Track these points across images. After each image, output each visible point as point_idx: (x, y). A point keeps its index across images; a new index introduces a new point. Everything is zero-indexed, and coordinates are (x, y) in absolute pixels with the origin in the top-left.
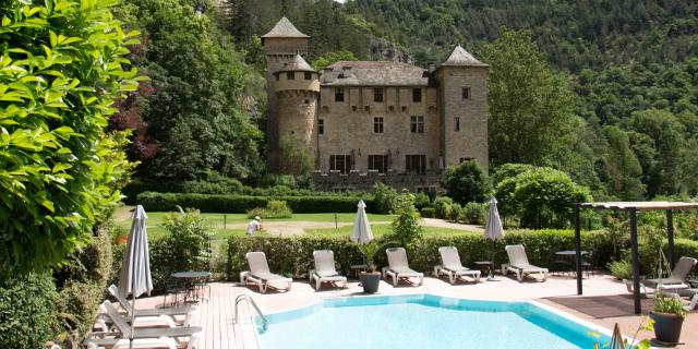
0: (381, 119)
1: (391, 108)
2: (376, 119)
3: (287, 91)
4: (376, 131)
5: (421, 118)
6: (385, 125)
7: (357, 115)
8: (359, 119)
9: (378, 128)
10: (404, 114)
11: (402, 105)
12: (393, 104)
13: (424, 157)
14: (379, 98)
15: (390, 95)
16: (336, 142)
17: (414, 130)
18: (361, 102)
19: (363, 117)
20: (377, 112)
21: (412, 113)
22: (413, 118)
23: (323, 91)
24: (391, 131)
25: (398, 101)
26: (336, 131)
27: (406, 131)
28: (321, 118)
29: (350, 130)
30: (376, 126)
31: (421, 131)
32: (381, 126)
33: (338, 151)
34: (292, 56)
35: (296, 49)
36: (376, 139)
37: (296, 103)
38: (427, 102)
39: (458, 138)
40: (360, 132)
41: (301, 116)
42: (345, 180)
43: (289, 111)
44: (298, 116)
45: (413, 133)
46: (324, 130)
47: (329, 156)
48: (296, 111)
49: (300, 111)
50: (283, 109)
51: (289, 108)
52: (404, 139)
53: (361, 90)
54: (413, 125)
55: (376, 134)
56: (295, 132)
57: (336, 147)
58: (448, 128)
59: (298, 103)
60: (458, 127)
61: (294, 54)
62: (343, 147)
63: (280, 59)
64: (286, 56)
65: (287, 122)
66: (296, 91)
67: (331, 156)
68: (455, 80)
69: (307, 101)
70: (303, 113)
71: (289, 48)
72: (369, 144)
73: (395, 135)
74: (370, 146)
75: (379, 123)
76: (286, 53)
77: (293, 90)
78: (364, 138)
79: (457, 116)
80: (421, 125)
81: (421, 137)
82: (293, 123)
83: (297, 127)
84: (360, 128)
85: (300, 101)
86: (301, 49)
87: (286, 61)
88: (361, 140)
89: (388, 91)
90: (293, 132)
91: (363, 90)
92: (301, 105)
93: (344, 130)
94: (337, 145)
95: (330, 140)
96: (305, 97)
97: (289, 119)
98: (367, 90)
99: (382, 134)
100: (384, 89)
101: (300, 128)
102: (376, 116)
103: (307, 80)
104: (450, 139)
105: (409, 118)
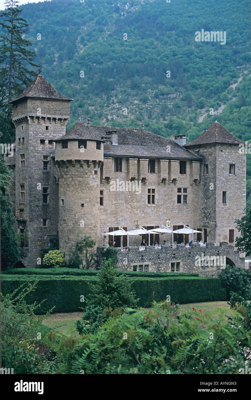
0: (153, 190)
1: (164, 180)
2: (149, 190)
3: (78, 161)
4: (149, 202)
5: (185, 190)
6: (156, 197)
9: (151, 199)
10: (172, 185)
11: (172, 177)
12: (166, 176)
14: (152, 170)
15: (164, 166)
17: (179, 201)
18: (139, 173)
20: (151, 184)
21: (179, 185)
22: (179, 190)
24: (161, 202)
25: (169, 173)
26: (114, 202)
27: (174, 202)
29: (127, 202)
30: (149, 196)
31: (185, 202)
32: (153, 196)
33: (116, 223)
34: (54, 119)
35: (60, 112)
36: (149, 210)
37: (86, 174)
38: (191, 175)
39: (226, 211)
40: (136, 204)
41: (91, 188)
42: (143, 256)
43: (80, 182)
44: (88, 188)
45: (179, 204)
46: (104, 202)
47: (108, 228)
48: (86, 182)
49: (90, 182)
50: (71, 179)
51: (79, 179)
52: (172, 211)
53: (139, 161)
54: (179, 197)
55: (149, 205)
56: (85, 205)
57: (114, 219)
58: (218, 202)
59: (89, 173)
60: (224, 201)
61: (57, 117)
62: (121, 219)
63: (42, 122)
64: (49, 119)
65: (77, 194)
66: (87, 162)
67: (109, 228)
68: (224, 156)
69: (96, 172)
70: (93, 184)
71: (52, 110)
72: (143, 215)
73: (165, 206)
74: (144, 217)
75: (151, 194)
76: (49, 116)
77: (84, 161)
78: (139, 210)
79: (225, 190)
80: (185, 196)
81: (185, 207)
82: (83, 195)
83: (88, 200)
84: (135, 199)
85: (91, 172)
86: (64, 113)
87: (48, 124)
88: (136, 212)
89: (161, 162)
90: (83, 205)
91: (141, 161)
92: (91, 176)
93: (122, 201)
94: (115, 217)
95: (109, 211)
96: (95, 167)
97: (79, 191)
98: (143, 161)
99: (154, 205)
100: (156, 160)
101: (90, 201)
102: (149, 188)
103: (98, 150)
104: (219, 213)
105: (176, 190)
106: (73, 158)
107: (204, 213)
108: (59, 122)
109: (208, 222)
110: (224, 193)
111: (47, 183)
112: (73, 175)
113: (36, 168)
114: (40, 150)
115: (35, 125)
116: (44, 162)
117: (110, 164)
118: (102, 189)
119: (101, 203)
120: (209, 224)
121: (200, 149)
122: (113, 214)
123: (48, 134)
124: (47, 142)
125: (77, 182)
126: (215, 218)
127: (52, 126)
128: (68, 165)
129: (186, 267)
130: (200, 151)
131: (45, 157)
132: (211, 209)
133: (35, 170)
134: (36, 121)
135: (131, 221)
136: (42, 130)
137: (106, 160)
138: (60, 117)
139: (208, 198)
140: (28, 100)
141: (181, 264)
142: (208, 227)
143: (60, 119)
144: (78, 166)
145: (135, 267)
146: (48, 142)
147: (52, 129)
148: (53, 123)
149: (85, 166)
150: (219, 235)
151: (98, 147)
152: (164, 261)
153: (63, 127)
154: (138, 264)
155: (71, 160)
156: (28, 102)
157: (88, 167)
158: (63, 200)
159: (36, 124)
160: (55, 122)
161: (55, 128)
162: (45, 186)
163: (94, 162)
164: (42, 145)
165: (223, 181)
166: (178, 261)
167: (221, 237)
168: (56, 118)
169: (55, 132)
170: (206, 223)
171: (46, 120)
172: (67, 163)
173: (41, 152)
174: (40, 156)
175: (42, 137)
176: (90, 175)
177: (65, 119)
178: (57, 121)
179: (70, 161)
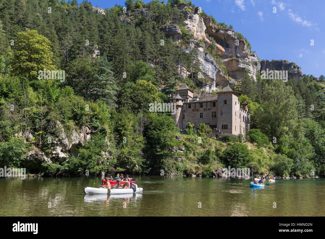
0: (202, 113)
1: (205, 109)
2: (201, 113)
4: (201, 117)
6: (203, 116)
7: (195, 112)
8: (195, 114)
9: (201, 116)
11: (208, 108)
12: (205, 108)
14: (202, 107)
15: (204, 105)
16: (188, 121)
17: (213, 117)
18: (195, 108)
19: (196, 113)
20: (201, 111)
21: (212, 110)
22: (213, 112)
23: (184, 105)
24: (205, 117)
25: (207, 107)
26: (188, 118)
27: (210, 117)
28: (184, 114)
29: (192, 118)
30: (201, 115)
31: (215, 116)
32: (202, 115)
36: (200, 120)
39: (222, 118)
40: (195, 118)
52: (210, 120)
53: (195, 104)
54: (212, 115)
58: (218, 114)
60: (222, 114)
68: (221, 97)
72: (198, 122)
79: (222, 110)
81: (215, 118)
84: (195, 116)
95: (186, 121)
96: (177, 107)
103: (177, 102)
105: (211, 112)
119: (184, 119)
150: (219, 127)
165: (221, 107)
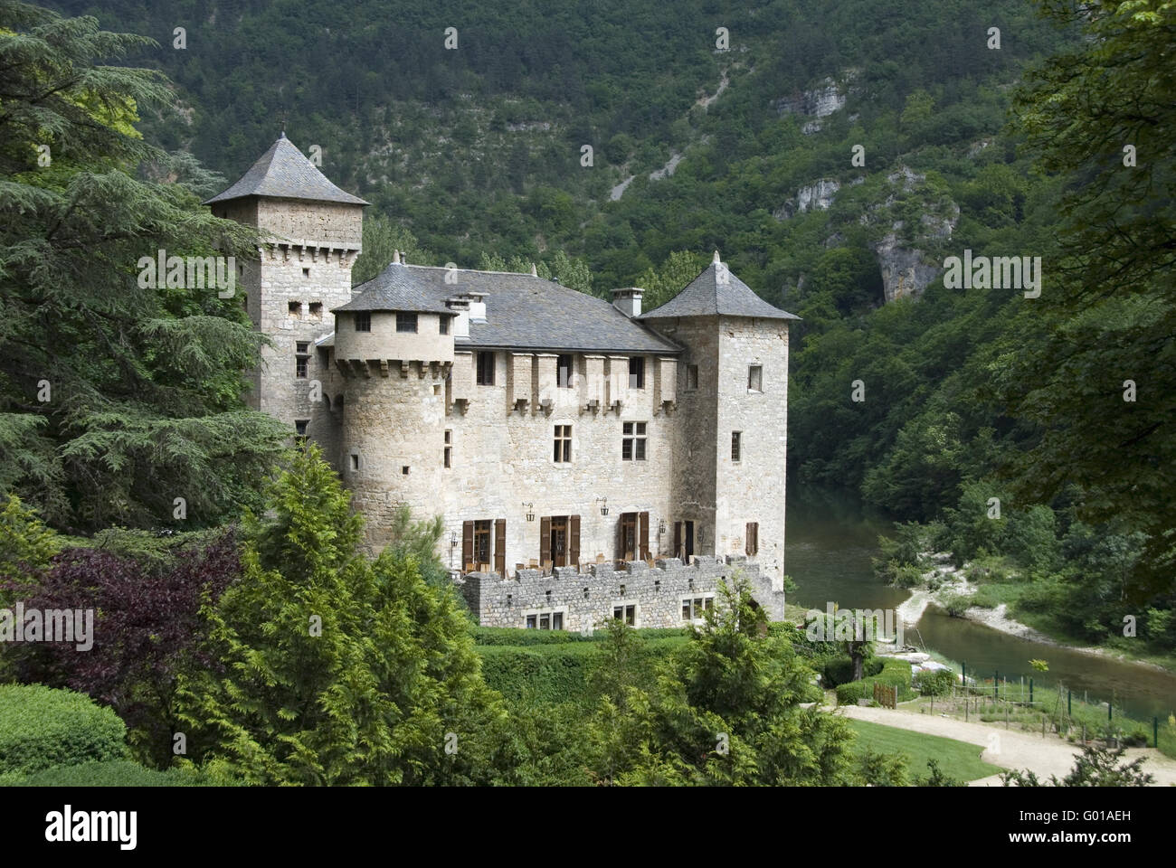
0: (568, 429)
1: (593, 404)
2: (557, 428)
3: (397, 364)
4: (556, 459)
5: (642, 427)
6: (574, 446)
7: (523, 422)
8: (526, 429)
9: (562, 451)
10: (612, 417)
11: (613, 398)
12: (599, 395)
13: (645, 516)
14: (565, 380)
15: (593, 373)
16: (476, 488)
17: (627, 455)
18: (535, 389)
19: (531, 427)
20: (562, 414)
21: (628, 414)
22: (627, 427)
24: (585, 458)
25: (606, 387)
26: (476, 459)
27: (615, 456)
29: (505, 459)
30: (557, 443)
31: (641, 455)
32: (567, 443)
33: (480, 509)
34: (325, 251)
35: (338, 234)
36: (557, 477)
37: (416, 394)
38: (657, 390)
39: (738, 479)
40: (526, 462)
41: (425, 429)
42: (548, 593)
43: (399, 413)
44: (419, 428)
45: (627, 462)
46: (453, 459)
47: (462, 523)
48: (415, 414)
49: (425, 414)
50: (376, 407)
51: (398, 406)
52: (610, 477)
53: (535, 360)
54: (627, 443)
55: (556, 465)
56: (411, 469)
57: (475, 501)
58: (722, 457)
59: (421, 393)
60: (736, 455)
61: (332, 246)
62: (490, 499)
63: (294, 258)
64: (311, 250)
65: (392, 443)
66: (418, 365)
67: (464, 523)
68: (737, 346)
69: (437, 388)
70: (430, 420)
71: (319, 228)
72: (544, 489)
73: (594, 466)
74: (545, 495)
75: (562, 438)
76: (312, 244)
77: (411, 362)
78: (534, 477)
79: (737, 429)
80: (642, 443)
81: (640, 469)
82: (407, 446)
83: (418, 457)
84: (525, 451)
85: (426, 389)
86: (349, 235)
87: (308, 263)
88: (526, 482)
89: (588, 361)
90: (406, 470)
91: (540, 360)
92: (427, 400)
93: (493, 457)
94: (477, 495)
95: (464, 482)
96: (435, 378)
97: (398, 436)
98: (546, 360)
99: (567, 465)
100: (575, 357)
101: (424, 460)
102: (559, 423)
103: (443, 336)
104: (725, 482)
105: (621, 427)
106: (384, 356)
107: (687, 483)
108: (337, 257)
109: (697, 506)
110: (736, 436)
111: (305, 411)
112: (382, 396)
113: (278, 374)
114: (289, 327)
115: (277, 266)
116: (297, 357)
117: (466, 367)
118: (448, 427)
119: (447, 464)
120: (698, 509)
121: (679, 328)
122: (473, 488)
123: (308, 289)
124: (305, 307)
125: (391, 414)
126: (713, 496)
127: (318, 266)
128: (369, 373)
129: (648, 616)
130: (678, 333)
131: (302, 346)
132: (704, 473)
133: (277, 378)
134: (279, 257)
135: (515, 505)
136: (294, 278)
137: (459, 358)
138: (338, 246)
139: (698, 448)
140: (259, 204)
141: (638, 610)
142: (695, 516)
143: (338, 252)
144: (394, 374)
145: (532, 619)
146: (308, 307)
147: (318, 276)
148: (321, 261)
149: (413, 377)
150: (724, 538)
151: (444, 329)
152: (598, 603)
153: (345, 270)
154: (538, 612)
155: (379, 361)
156: (259, 209)
157: (420, 378)
158: (356, 458)
159: (278, 263)
160: (327, 257)
161: (325, 274)
162: (301, 418)
163: (434, 365)
164: (292, 315)
165: (734, 407)
166: (630, 602)
167: (729, 542)
168: (328, 249)
169: (326, 283)
170: (691, 506)
171: (303, 253)
172: (368, 368)
173: (291, 333)
174: (289, 342)
175: (295, 295)
176: (423, 397)
177: (351, 252)
178: (330, 255)
179: (376, 364)
